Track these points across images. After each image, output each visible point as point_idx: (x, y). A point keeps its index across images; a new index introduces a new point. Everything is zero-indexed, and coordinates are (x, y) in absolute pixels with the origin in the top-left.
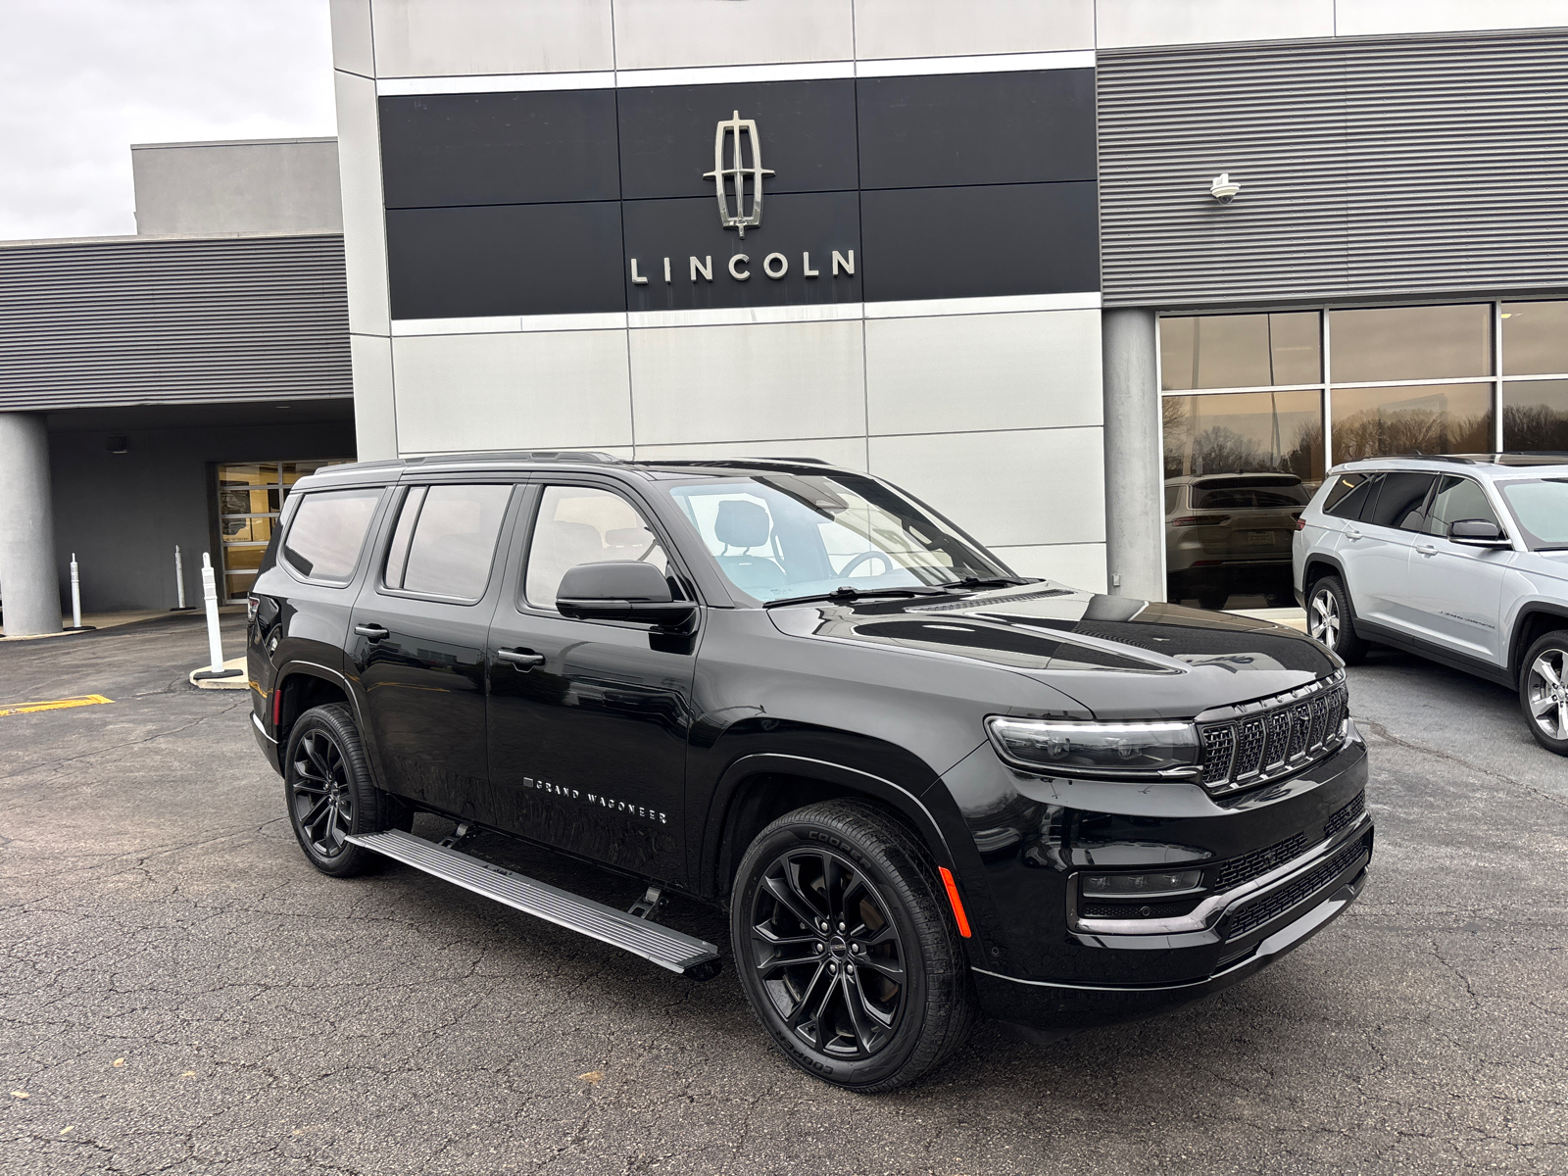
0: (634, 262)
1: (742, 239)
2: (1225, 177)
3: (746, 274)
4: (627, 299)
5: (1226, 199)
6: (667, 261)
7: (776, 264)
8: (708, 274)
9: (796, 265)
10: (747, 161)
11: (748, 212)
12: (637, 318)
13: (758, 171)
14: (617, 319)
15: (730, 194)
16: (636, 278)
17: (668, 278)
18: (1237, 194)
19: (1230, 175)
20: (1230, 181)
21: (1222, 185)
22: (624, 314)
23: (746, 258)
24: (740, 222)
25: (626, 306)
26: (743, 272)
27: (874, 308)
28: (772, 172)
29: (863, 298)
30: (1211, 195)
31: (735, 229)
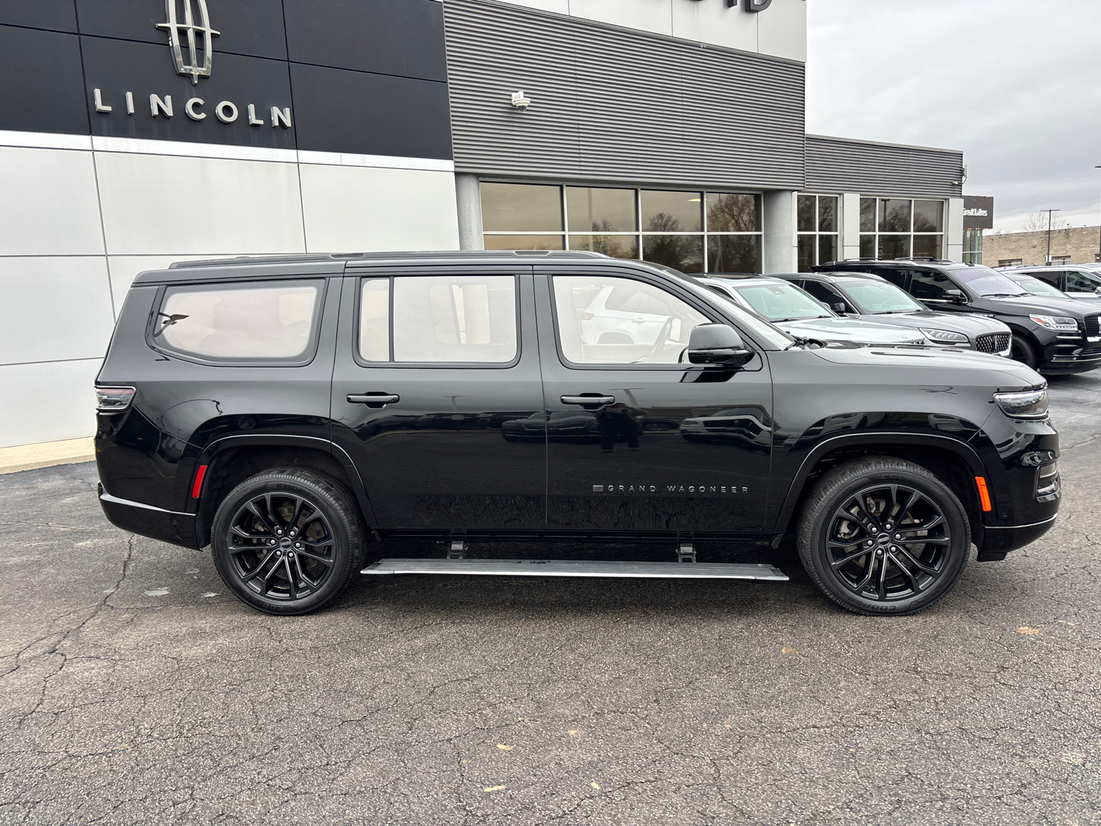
0: (97, 92)
1: (195, 85)
2: (521, 93)
3: (203, 116)
4: (91, 124)
5: (523, 108)
6: (129, 95)
7: (228, 110)
8: (169, 111)
9: (244, 113)
10: (197, 19)
11: (201, 64)
12: (101, 142)
13: (208, 31)
14: (83, 141)
15: (184, 45)
16: (99, 106)
17: (131, 109)
18: (529, 106)
19: (525, 93)
20: (525, 97)
21: (519, 98)
22: (88, 138)
23: (201, 102)
24: (196, 71)
25: (90, 131)
26: (199, 114)
27: (306, 156)
28: (219, 33)
29: (297, 146)
30: (511, 104)
31: (188, 76)
